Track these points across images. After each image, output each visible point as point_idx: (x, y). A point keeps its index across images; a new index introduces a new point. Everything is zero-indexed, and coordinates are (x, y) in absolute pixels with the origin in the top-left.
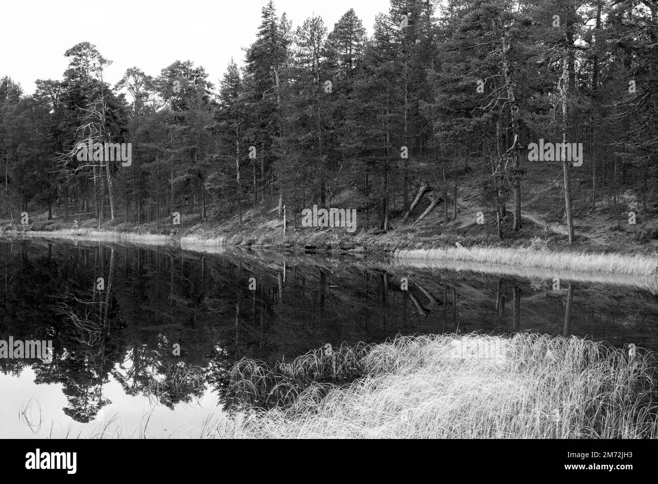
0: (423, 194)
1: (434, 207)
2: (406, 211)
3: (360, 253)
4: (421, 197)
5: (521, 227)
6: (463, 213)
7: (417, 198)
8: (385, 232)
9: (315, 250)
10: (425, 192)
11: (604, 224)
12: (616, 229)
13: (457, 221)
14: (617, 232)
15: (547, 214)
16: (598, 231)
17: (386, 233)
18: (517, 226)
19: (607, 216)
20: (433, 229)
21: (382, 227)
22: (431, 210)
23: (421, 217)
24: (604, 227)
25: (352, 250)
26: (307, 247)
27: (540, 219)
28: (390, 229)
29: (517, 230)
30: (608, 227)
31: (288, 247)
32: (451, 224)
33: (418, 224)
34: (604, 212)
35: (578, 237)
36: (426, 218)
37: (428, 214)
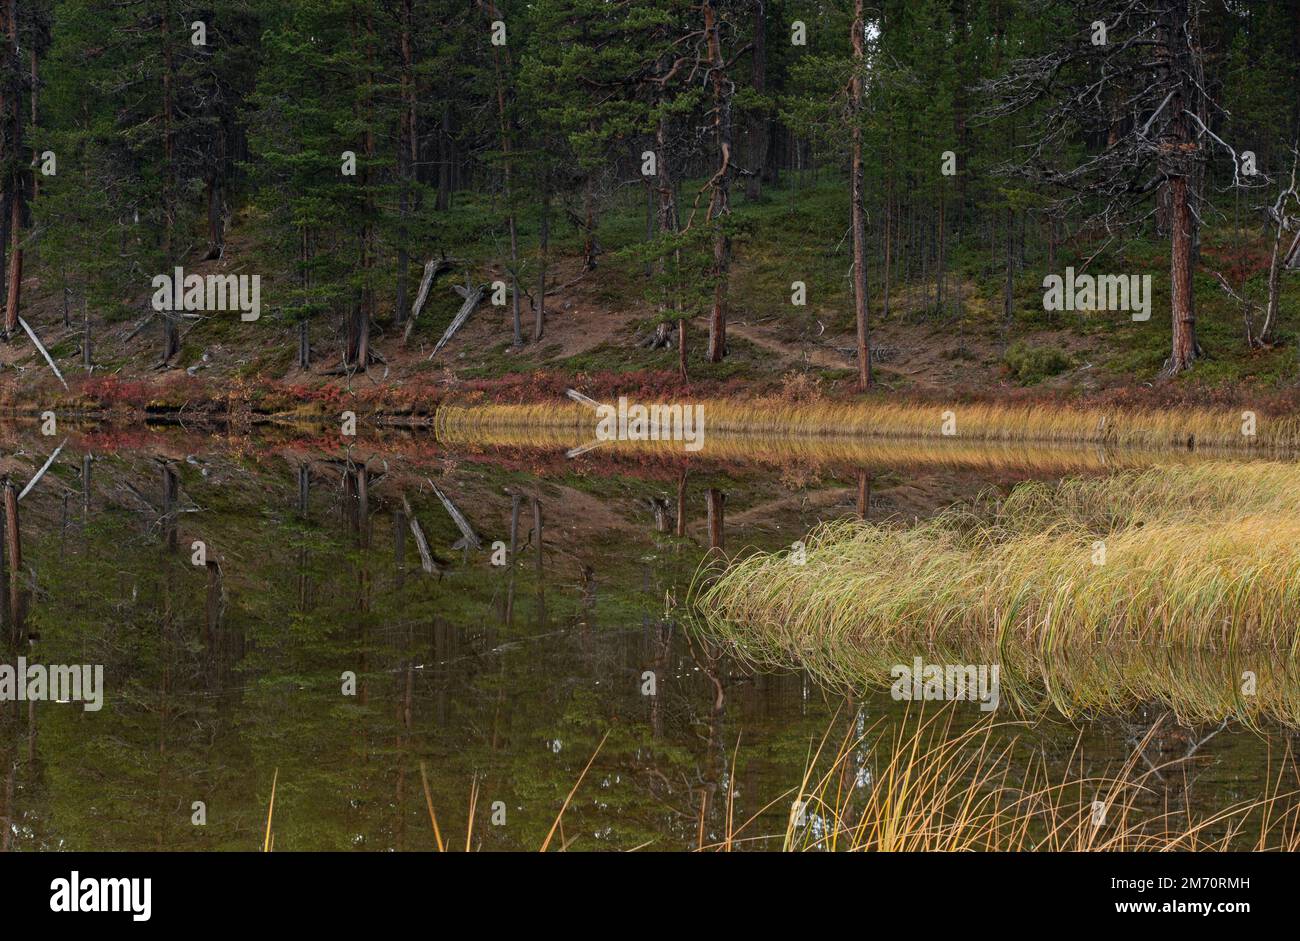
0: (434, 279)
1: (474, 309)
2: (404, 318)
3: (312, 419)
4: (432, 285)
5: (725, 354)
6: (557, 324)
7: (424, 289)
8: (361, 371)
9: (179, 416)
10: (438, 273)
11: (923, 346)
12: (955, 356)
13: (546, 342)
14: (960, 361)
15: (775, 324)
16: (915, 361)
17: (363, 371)
18: (717, 351)
19: (925, 329)
20: (488, 361)
21: (353, 356)
22: (469, 318)
23: (448, 334)
24: (924, 351)
25: (282, 414)
26: (151, 409)
27: (763, 335)
28: (372, 361)
29: (717, 359)
30: (935, 352)
31: (95, 409)
32: (532, 348)
33: (446, 350)
34: (914, 319)
35: (878, 373)
36: (460, 336)
37: (462, 328)
